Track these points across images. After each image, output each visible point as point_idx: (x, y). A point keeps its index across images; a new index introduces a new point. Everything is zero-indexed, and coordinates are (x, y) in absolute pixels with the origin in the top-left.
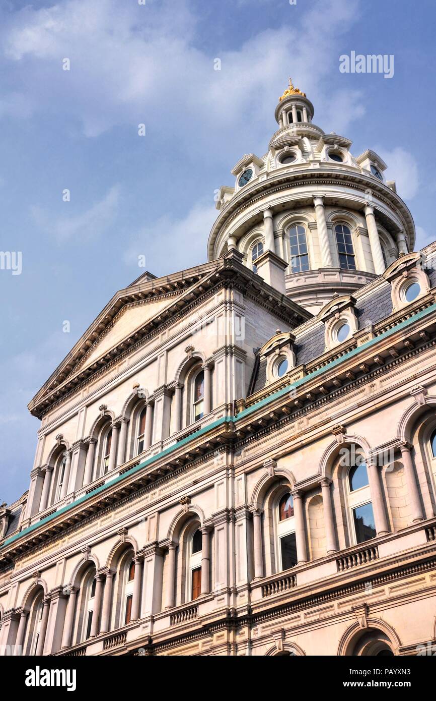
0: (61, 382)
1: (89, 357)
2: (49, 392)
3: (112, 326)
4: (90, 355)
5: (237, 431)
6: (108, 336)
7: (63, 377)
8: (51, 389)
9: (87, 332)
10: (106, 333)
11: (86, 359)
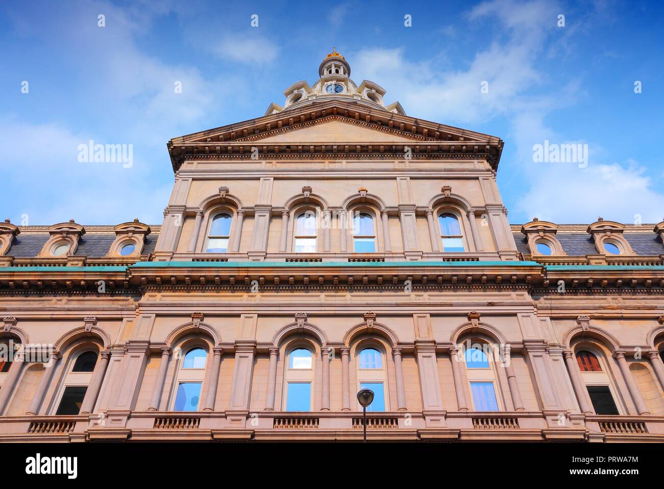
0: (226, 140)
1: (272, 135)
2: (210, 141)
3: (314, 124)
4: (275, 135)
5: (547, 279)
6: (305, 130)
7: (233, 137)
8: (213, 139)
9: (283, 113)
10: (303, 127)
11: (269, 136)
